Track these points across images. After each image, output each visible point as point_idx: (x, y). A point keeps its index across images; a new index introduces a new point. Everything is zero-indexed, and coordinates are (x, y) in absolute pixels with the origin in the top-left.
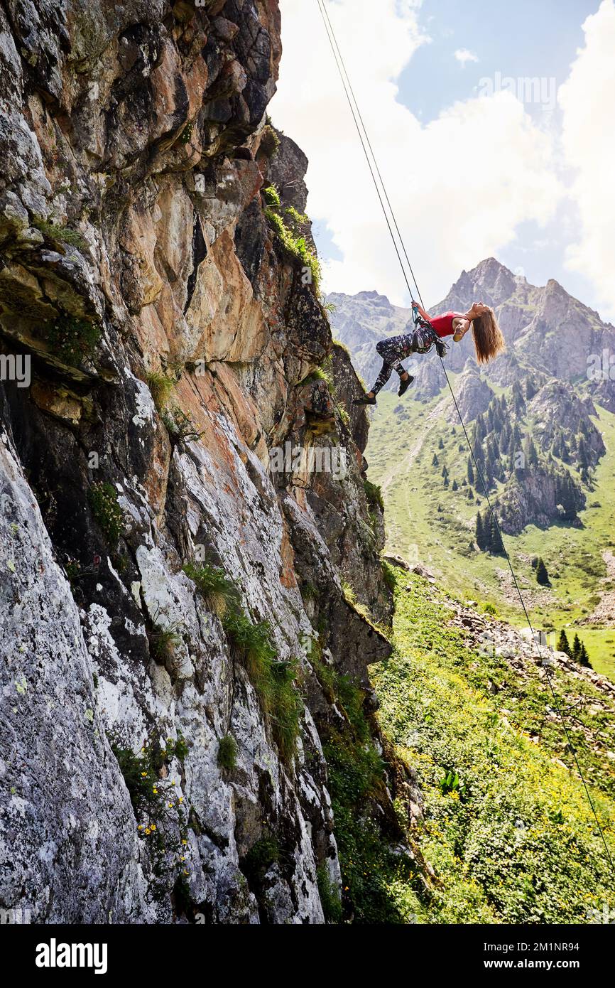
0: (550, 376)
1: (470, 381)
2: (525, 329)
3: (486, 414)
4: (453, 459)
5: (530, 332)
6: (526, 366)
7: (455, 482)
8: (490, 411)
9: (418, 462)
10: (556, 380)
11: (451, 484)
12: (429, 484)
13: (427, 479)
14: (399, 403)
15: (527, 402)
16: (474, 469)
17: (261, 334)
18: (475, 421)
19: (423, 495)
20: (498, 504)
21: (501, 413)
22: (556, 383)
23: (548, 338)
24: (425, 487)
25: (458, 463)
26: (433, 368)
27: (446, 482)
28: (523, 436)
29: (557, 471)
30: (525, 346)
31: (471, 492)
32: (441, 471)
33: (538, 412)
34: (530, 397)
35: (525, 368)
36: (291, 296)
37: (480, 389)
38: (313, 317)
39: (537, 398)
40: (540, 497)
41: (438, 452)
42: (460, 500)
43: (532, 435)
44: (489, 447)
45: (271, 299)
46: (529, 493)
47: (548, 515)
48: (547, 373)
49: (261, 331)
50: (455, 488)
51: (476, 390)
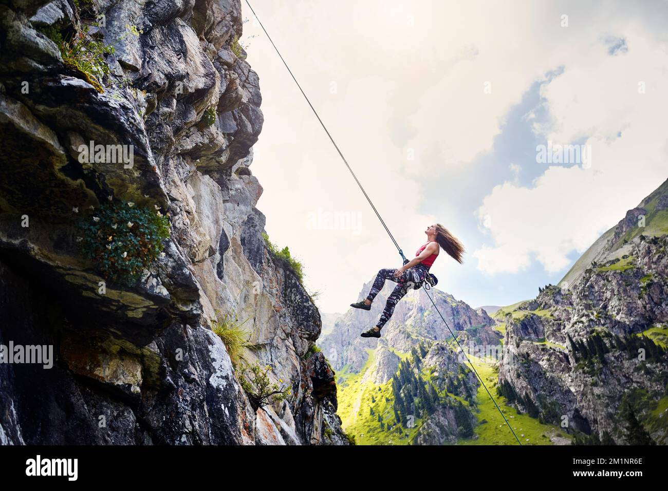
0: (433, 340)
1: (384, 352)
2: (411, 313)
3: (398, 373)
4: (383, 408)
5: (414, 314)
6: (417, 336)
7: (388, 424)
8: (400, 370)
9: (360, 415)
10: (438, 342)
11: (386, 426)
12: (371, 429)
13: (369, 426)
14: (340, 376)
15: (423, 360)
16: (399, 412)
17: (272, 319)
18: (392, 379)
19: (368, 438)
20: (420, 434)
21: (407, 370)
22: (438, 344)
23: (426, 316)
24: (369, 432)
25: (387, 411)
26: (357, 348)
27: (382, 425)
28: (425, 383)
29: (453, 403)
30: (413, 324)
31: (400, 430)
32: (377, 418)
33: (432, 366)
34: (424, 357)
35: (416, 338)
36: (286, 290)
37: (391, 357)
38: (305, 304)
39: (428, 356)
40: (447, 423)
41: (372, 405)
42: (395, 436)
43: (431, 382)
44: (405, 395)
45: (274, 291)
46: (439, 422)
47: (455, 435)
48: (431, 338)
49: (272, 316)
50: (389, 429)
51: (388, 359)
